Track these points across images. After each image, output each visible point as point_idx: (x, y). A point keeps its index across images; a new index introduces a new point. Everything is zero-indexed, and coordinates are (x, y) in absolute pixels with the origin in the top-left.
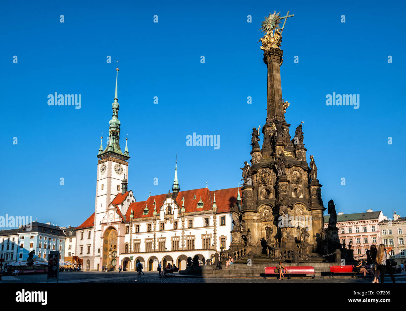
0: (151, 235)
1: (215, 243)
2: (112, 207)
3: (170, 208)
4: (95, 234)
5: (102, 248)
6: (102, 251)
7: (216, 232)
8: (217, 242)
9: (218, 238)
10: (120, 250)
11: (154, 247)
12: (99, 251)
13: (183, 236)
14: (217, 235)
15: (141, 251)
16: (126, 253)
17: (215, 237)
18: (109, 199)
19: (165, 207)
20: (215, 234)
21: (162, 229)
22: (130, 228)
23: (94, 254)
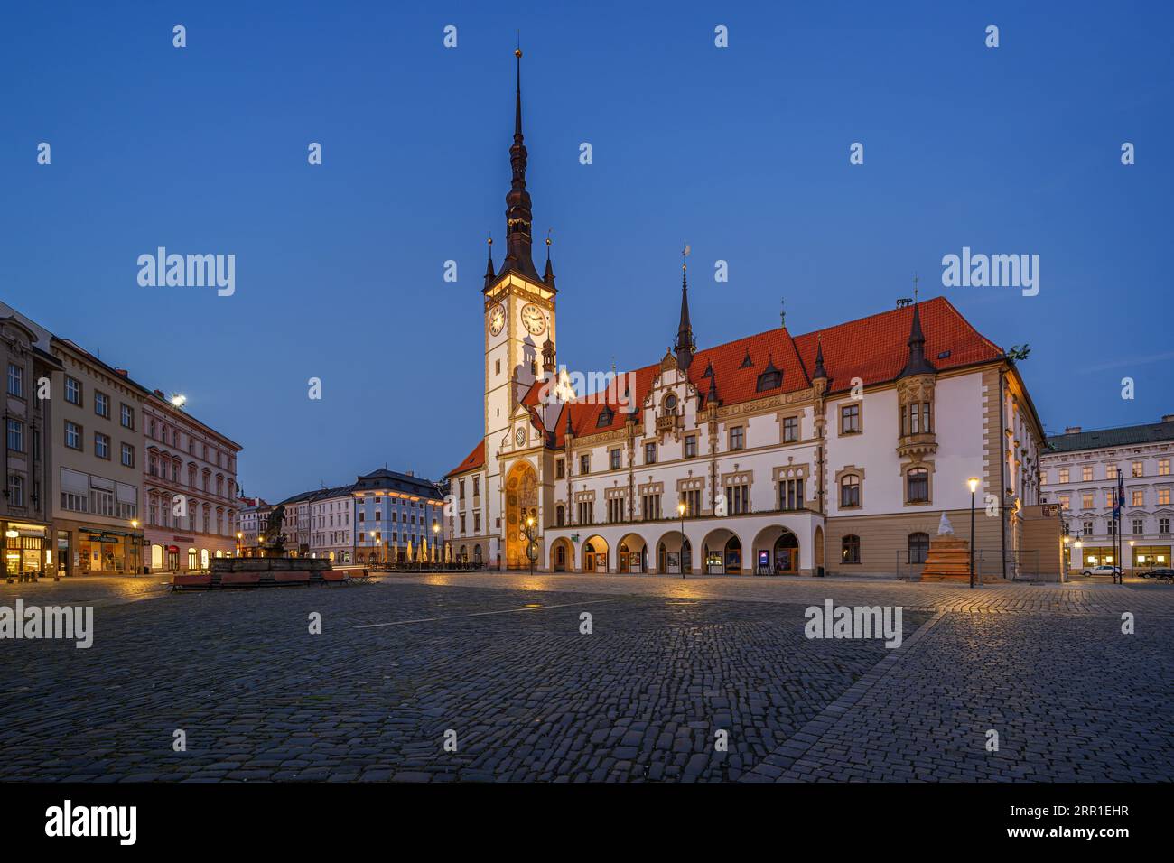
0: (622, 479)
1: (821, 492)
2: (522, 411)
3: (670, 399)
4: (487, 483)
5: (503, 515)
6: (503, 522)
7: (826, 457)
8: (827, 487)
9: (830, 477)
10: (544, 519)
11: (631, 510)
12: (498, 525)
13: (714, 476)
14: (826, 467)
15: (595, 520)
16: (561, 525)
17: (821, 473)
18: (514, 394)
19: (658, 396)
20: (821, 462)
21: (651, 461)
22: (566, 462)
23: (488, 531)
